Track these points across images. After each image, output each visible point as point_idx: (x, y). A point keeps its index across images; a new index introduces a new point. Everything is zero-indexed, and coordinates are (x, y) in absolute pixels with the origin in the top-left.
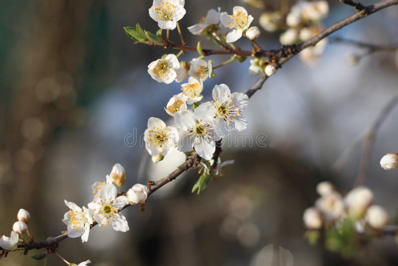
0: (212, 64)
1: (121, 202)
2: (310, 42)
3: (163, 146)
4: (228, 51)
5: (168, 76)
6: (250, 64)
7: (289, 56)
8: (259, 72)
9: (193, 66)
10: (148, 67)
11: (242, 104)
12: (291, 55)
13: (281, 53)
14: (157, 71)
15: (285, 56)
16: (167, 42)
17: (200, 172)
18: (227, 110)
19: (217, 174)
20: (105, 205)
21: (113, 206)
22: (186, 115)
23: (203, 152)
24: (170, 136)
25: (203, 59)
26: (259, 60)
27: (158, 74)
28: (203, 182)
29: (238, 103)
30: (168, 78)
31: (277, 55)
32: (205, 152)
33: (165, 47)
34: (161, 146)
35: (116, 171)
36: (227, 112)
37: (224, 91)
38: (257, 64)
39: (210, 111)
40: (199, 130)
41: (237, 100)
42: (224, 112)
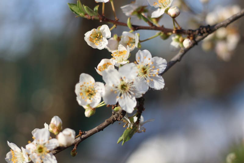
0: (139, 37)
1: (52, 144)
2: (222, 24)
3: (92, 99)
4: (153, 27)
5: (101, 44)
6: (172, 41)
7: (204, 35)
8: (179, 46)
9: (123, 38)
10: (85, 35)
11: (161, 68)
12: (206, 34)
13: (197, 31)
14: (93, 39)
15: (202, 34)
16: (102, 16)
17: (124, 126)
18: (148, 71)
19: (139, 129)
20: (38, 146)
21: (45, 147)
22: (112, 73)
23: (125, 106)
24: (98, 91)
25: (132, 33)
26: (179, 37)
27: (93, 42)
28: (126, 135)
29: (158, 66)
30: (102, 46)
31: (194, 33)
32: (127, 106)
33: (101, 21)
34: (90, 99)
35: (54, 122)
36: (148, 73)
37: (147, 55)
38: (178, 40)
39: (133, 71)
40: (123, 87)
41: (157, 64)
42: (145, 73)
